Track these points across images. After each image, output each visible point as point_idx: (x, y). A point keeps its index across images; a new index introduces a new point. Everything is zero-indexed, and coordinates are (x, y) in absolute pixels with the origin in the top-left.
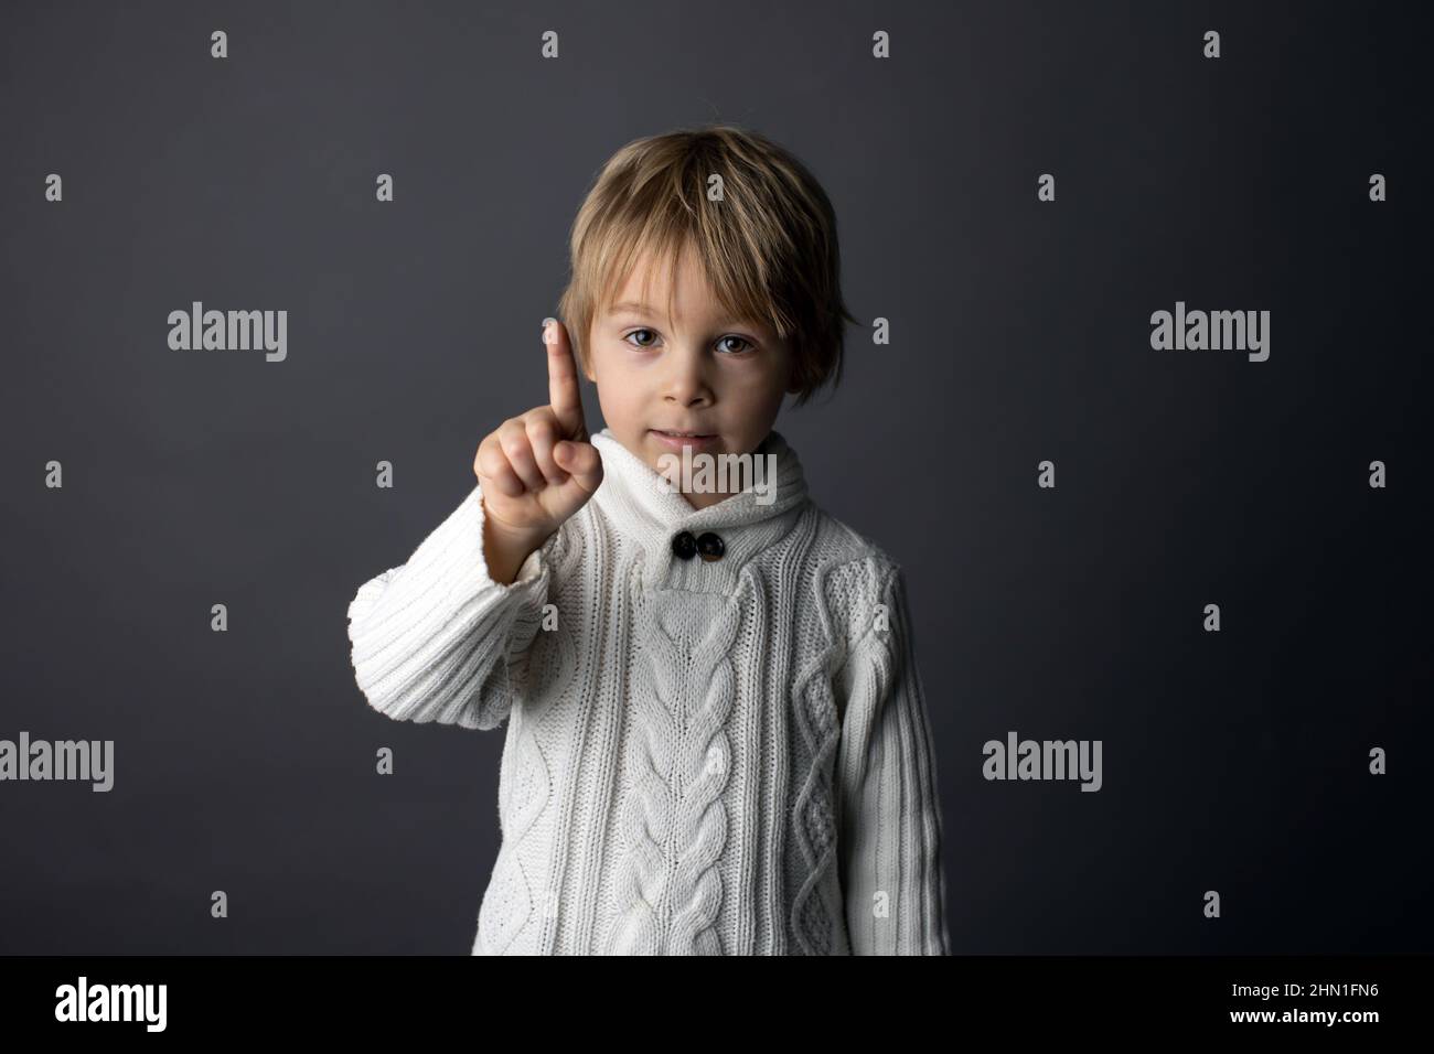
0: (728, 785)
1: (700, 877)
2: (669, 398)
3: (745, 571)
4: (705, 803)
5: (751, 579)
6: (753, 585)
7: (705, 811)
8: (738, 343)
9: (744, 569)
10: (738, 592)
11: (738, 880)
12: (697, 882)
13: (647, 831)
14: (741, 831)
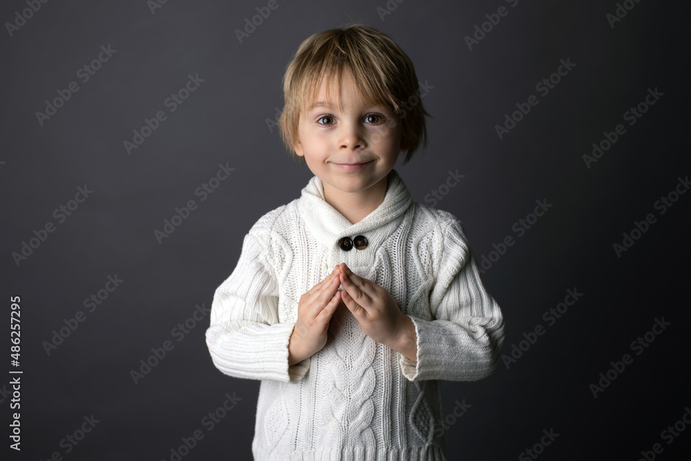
0: (375, 359)
1: (362, 404)
2: (344, 147)
3: (378, 253)
4: (364, 368)
5: (382, 257)
6: (382, 260)
7: (364, 373)
8: (375, 118)
9: (378, 251)
10: (376, 264)
11: (382, 403)
12: (361, 407)
13: (335, 385)
14: (383, 380)
